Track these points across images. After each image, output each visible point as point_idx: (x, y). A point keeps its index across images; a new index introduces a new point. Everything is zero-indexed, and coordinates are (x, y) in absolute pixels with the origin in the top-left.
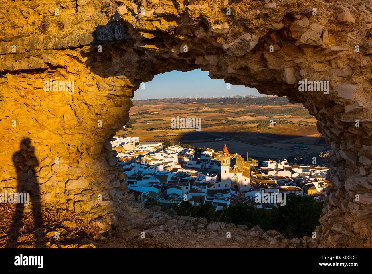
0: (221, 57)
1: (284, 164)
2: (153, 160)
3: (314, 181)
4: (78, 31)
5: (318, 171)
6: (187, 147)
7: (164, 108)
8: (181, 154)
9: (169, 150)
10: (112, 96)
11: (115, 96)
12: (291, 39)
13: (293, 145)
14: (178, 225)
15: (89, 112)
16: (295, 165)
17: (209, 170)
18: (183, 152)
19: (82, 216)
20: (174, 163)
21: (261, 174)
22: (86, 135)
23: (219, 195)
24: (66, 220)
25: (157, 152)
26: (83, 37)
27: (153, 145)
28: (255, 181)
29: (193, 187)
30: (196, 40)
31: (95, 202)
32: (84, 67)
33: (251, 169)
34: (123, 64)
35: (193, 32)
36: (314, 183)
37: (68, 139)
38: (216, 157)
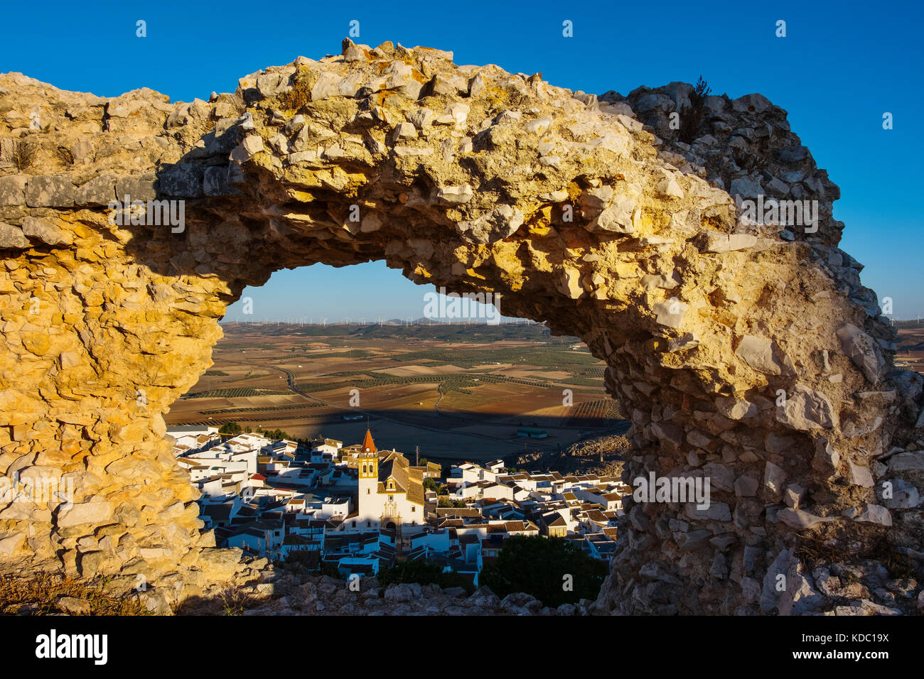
0: (442, 244)
1: (497, 470)
2: (195, 468)
3: (560, 507)
4: (112, 171)
5: (569, 485)
6: (277, 438)
7: (226, 345)
8: (265, 452)
9: (235, 443)
10: (183, 315)
11: (188, 315)
12: (579, 220)
13: (516, 429)
14: (320, 594)
15: (126, 347)
16: (522, 473)
17: (330, 489)
18: (270, 449)
19: (101, 586)
20: (246, 473)
21: (447, 494)
22: (108, 400)
23: (354, 546)
24: (65, 595)
25: (205, 449)
26: (127, 186)
27: (195, 433)
28: (435, 512)
29: (292, 530)
30: (398, 211)
31: (132, 552)
32: (118, 249)
33: (427, 484)
34: (214, 246)
35: (397, 196)
36: (560, 511)
37: (64, 410)
38: (346, 459)
